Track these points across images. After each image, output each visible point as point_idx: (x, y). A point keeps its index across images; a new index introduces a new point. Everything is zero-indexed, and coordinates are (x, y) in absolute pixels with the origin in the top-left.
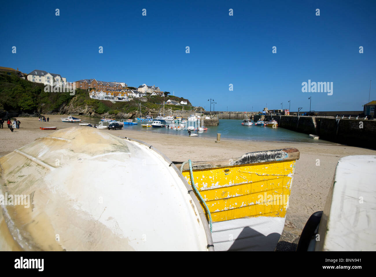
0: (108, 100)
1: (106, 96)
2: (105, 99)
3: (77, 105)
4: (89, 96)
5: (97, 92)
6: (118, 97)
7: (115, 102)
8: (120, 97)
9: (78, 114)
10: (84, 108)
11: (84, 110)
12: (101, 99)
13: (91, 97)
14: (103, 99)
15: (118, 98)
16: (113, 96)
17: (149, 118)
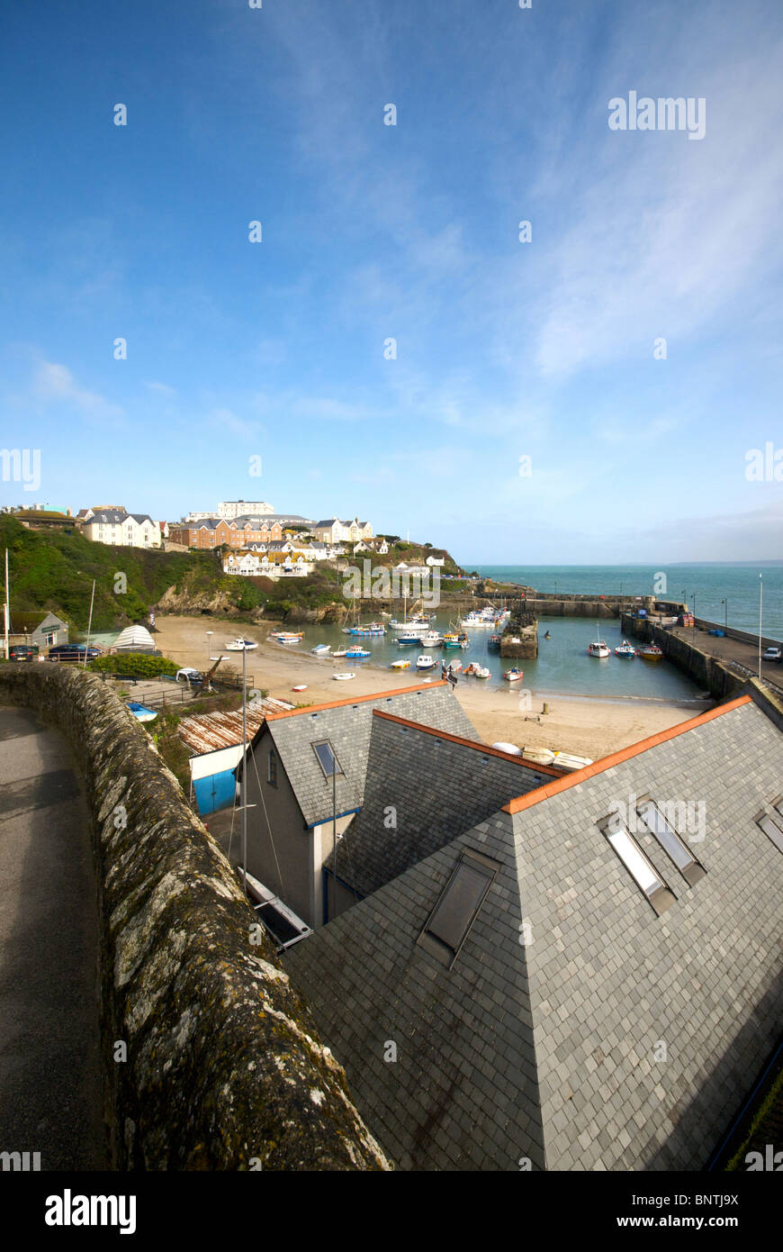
0: (263, 573)
1: (257, 565)
2: (256, 574)
3: (196, 593)
4: (222, 568)
5: (238, 558)
6: (284, 565)
7: (277, 580)
8: (288, 564)
9: (200, 612)
10: (212, 599)
11: (212, 603)
12: (247, 574)
13: (226, 569)
14: (251, 574)
15: (283, 567)
16: (274, 564)
17: (376, 629)
